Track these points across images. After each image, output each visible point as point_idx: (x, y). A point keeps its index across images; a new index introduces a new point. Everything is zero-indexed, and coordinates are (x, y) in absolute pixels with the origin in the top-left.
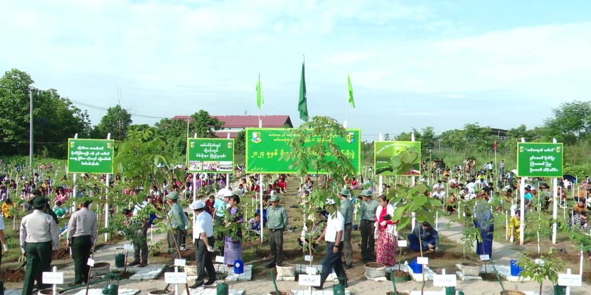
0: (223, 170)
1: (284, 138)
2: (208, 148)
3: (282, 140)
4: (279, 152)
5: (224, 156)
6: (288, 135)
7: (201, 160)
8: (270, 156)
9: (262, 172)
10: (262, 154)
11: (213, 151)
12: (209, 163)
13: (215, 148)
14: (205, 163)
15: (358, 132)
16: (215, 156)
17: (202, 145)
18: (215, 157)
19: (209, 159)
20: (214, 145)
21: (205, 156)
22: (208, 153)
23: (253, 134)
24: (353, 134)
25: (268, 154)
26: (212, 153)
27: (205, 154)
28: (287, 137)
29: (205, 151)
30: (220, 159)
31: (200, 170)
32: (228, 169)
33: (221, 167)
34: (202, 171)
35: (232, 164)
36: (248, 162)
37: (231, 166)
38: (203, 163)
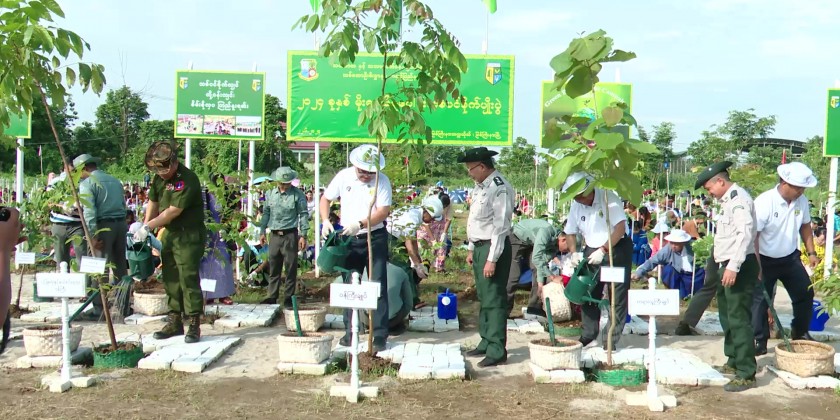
0: (242, 133)
1: (362, 71)
2: (215, 90)
3: (358, 76)
4: (352, 100)
5: (244, 106)
6: (370, 66)
7: (202, 113)
8: (335, 106)
9: (318, 139)
10: (320, 102)
11: (224, 95)
12: (214, 119)
13: (227, 90)
14: (208, 118)
15: (509, 61)
16: (228, 105)
17: (202, 84)
18: (226, 107)
19: (215, 111)
20: (225, 85)
21: (209, 105)
22: (215, 100)
23: (302, 62)
24: (498, 65)
25: (331, 102)
26: (223, 99)
27: (207, 100)
28: (368, 70)
29: (209, 94)
30: (237, 113)
31: (198, 132)
32: (252, 131)
33: (239, 127)
34: (203, 135)
35: (261, 123)
36: (292, 118)
37: (259, 126)
38: (204, 118)
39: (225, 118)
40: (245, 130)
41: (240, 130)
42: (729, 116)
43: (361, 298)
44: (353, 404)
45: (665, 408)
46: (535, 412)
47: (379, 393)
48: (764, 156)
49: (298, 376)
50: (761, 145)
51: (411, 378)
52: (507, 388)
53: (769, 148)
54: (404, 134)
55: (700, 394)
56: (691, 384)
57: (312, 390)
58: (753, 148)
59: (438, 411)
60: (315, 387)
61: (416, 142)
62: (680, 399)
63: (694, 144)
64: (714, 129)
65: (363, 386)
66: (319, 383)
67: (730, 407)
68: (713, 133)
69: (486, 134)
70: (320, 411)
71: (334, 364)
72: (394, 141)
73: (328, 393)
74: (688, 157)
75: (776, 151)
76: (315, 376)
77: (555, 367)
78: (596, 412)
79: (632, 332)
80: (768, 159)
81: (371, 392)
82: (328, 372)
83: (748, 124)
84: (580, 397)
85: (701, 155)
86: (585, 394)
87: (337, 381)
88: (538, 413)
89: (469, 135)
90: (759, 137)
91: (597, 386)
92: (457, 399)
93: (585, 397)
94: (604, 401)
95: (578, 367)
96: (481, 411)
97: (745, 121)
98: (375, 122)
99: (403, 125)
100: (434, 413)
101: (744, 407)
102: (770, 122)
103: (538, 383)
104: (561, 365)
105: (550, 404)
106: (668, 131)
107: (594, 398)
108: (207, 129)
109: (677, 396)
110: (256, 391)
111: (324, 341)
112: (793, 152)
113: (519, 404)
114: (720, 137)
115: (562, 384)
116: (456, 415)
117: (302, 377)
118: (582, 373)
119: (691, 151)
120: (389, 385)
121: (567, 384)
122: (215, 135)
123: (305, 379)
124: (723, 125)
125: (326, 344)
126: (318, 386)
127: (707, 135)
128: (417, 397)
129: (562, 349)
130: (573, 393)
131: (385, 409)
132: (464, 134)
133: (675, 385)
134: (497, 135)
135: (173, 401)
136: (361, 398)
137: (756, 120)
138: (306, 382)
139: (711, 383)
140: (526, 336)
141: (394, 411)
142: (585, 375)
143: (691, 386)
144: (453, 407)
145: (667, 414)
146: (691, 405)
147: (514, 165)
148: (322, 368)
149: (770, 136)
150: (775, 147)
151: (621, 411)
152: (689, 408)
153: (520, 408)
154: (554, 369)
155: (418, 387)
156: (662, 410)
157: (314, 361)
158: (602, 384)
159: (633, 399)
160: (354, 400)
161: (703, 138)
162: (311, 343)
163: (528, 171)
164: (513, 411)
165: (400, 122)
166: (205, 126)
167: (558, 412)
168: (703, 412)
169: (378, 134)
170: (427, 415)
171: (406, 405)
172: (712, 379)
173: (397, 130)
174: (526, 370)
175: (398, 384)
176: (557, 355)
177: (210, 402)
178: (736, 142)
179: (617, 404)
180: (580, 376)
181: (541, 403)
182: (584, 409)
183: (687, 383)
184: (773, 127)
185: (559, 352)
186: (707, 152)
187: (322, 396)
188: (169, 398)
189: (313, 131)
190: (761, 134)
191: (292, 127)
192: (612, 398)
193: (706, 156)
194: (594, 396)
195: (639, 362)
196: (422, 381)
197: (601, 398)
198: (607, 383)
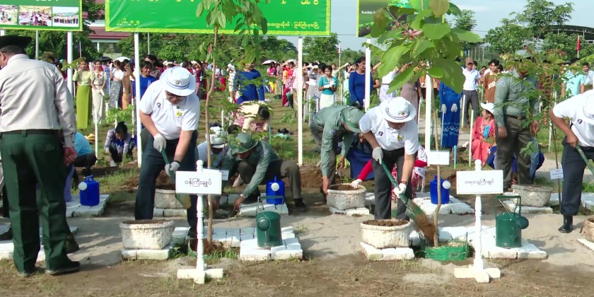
0: (59, 24)
7: (16, 3)
9: (137, 30)
12: (31, 10)
14: (23, 9)
30: (53, 3)
31: (13, 23)
32: (69, 22)
33: (56, 18)
34: (18, 26)
35: (78, 14)
36: (111, 9)
37: (77, 17)
38: (18, 8)
39: (41, 8)
40: (62, 21)
41: (57, 21)
42: (527, 3)
43: (206, 184)
44: (201, 285)
45: (491, 279)
46: (373, 286)
47: (224, 275)
48: (558, 42)
49: (142, 261)
50: (555, 32)
51: (252, 259)
52: (343, 266)
53: (563, 35)
54: (241, 24)
55: (521, 266)
56: (512, 257)
57: (159, 274)
58: (548, 35)
59: (282, 288)
60: (161, 271)
61: (252, 32)
62: (503, 271)
63: (491, 32)
64: (513, 17)
65: (208, 268)
66: (164, 267)
67: (549, 277)
68: (512, 21)
69: (305, 24)
70: (171, 293)
71: (176, 249)
72: (231, 32)
73: (175, 277)
74: (485, 45)
75: (569, 38)
76: (159, 261)
77: (386, 245)
78: (428, 285)
79: (451, 213)
80: (562, 46)
81: (217, 273)
82: (172, 256)
83: (545, 12)
84: (412, 272)
85: (499, 42)
86: (416, 269)
87: (182, 265)
88: (375, 287)
89: (288, 25)
90: (556, 24)
91: (426, 262)
92: (298, 277)
93: (416, 272)
94: (434, 275)
95: (407, 245)
96: (323, 287)
97: (543, 8)
98: (212, 13)
99: (239, 16)
100: (278, 291)
101: (561, 277)
102: (566, 10)
103: (371, 261)
104: (392, 243)
105: (385, 279)
106: (469, 19)
107: (424, 273)
108: (23, 20)
109: (500, 269)
110: (104, 277)
111: (166, 228)
112: (586, 39)
113: (357, 280)
114: (519, 25)
115: (394, 261)
116: (300, 291)
117: (146, 262)
118: (411, 250)
119: (488, 38)
120: (232, 267)
121: (398, 261)
122: (31, 25)
123: (149, 264)
124: (522, 13)
125: (168, 230)
126: (164, 270)
127: (507, 22)
128: (260, 277)
129: (393, 228)
130: (404, 268)
131: (232, 289)
132: (283, 25)
133: (497, 259)
134: (316, 25)
135: (24, 289)
136: (208, 280)
137: (554, 8)
138: (151, 267)
139: (529, 256)
140: (353, 218)
141: (240, 290)
142: (414, 251)
143: (511, 259)
144: (295, 285)
145: (492, 285)
146: (514, 276)
147: (316, 54)
148: (166, 253)
149: (566, 23)
150: (569, 33)
151: (450, 284)
152: (513, 279)
153: (358, 284)
154: (385, 247)
155: (259, 267)
156: (488, 280)
157: (157, 246)
158: (430, 260)
159: (461, 272)
160: (201, 281)
161: (501, 25)
162: (154, 229)
163: (331, 60)
164: (352, 286)
165: (237, 13)
166: (20, 17)
167: (394, 287)
168: (525, 282)
169: (217, 25)
170: (273, 293)
171: (251, 284)
172: (530, 252)
173: (235, 20)
174: (358, 249)
175: (240, 266)
176: (388, 234)
177: (62, 288)
178: (535, 29)
179: (446, 277)
180: (410, 253)
181: (376, 279)
182: (417, 282)
183: (507, 257)
184: (570, 14)
185: (390, 231)
186: (504, 39)
187: (169, 279)
188: (19, 286)
189: (132, 22)
190: (558, 21)
191: (111, 16)
192: (441, 272)
193: (503, 43)
194: (424, 270)
195: (462, 239)
196: (262, 262)
197: (431, 272)
198: (435, 259)
